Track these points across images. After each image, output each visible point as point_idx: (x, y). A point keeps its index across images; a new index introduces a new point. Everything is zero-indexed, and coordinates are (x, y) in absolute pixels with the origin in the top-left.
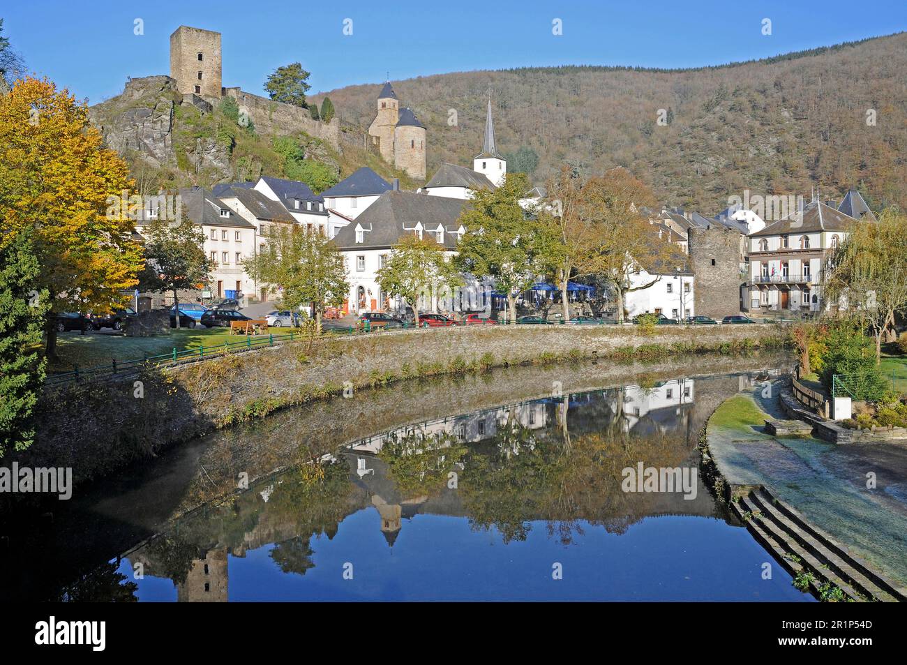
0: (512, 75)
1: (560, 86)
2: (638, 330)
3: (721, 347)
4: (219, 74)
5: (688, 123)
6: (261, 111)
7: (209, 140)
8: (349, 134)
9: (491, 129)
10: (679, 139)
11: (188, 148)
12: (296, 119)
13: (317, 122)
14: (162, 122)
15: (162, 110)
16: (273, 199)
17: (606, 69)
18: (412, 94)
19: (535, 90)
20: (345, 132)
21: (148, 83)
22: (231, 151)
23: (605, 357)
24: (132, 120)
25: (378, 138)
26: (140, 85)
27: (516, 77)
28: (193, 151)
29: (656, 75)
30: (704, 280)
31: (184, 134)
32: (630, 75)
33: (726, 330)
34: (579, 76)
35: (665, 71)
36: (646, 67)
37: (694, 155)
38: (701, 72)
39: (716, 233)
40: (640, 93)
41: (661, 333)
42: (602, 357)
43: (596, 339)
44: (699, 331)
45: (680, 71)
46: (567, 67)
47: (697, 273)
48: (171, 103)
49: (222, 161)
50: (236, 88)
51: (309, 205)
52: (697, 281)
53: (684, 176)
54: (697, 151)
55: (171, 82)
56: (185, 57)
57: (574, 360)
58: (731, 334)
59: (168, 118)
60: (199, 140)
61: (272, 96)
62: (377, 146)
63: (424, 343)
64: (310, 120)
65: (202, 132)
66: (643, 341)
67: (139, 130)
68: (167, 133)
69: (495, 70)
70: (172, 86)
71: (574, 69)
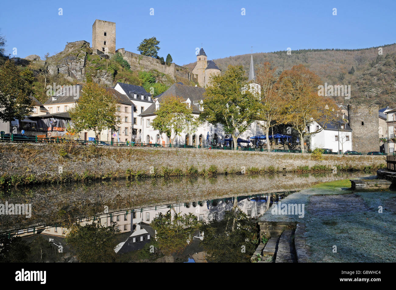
0: (275, 54)
1: (298, 59)
2: (312, 156)
3: (365, 168)
4: (114, 42)
5: (362, 73)
6: (134, 59)
7: (104, 71)
8: (180, 71)
9: (253, 69)
10: (357, 81)
11: (93, 74)
12: (152, 64)
13: (164, 66)
14: (80, 62)
15: (81, 57)
16: (122, 94)
17: (321, 50)
18: (226, 64)
19: (286, 61)
20: (178, 70)
21: (75, 44)
22: (114, 76)
23: (291, 172)
24: (66, 62)
25: (197, 75)
26: (72, 46)
27: (276, 55)
28: (95, 76)
29: (346, 52)
30: (357, 134)
31: (91, 68)
32: (333, 53)
33: (368, 159)
34: (307, 54)
35: (351, 51)
36: (341, 49)
37: (365, 88)
38: (369, 50)
39: (364, 107)
40: (338, 61)
41: (326, 159)
42: (289, 172)
43: (285, 161)
44: (350, 159)
45: (358, 50)
46: (302, 50)
47: (353, 130)
48: (85, 54)
49: (109, 81)
50: (122, 49)
51: (142, 97)
52: (353, 134)
53: (360, 98)
54: (366, 86)
55: (86, 44)
56: (97, 34)
57: (271, 172)
58: (371, 161)
59: (84, 60)
60: (98, 71)
61: (141, 53)
62: (196, 79)
63: (169, 157)
64: (160, 65)
65: (99, 67)
66: (314, 164)
67: (70, 67)
68: (82, 68)
69: (267, 52)
70: (87, 46)
71: (305, 51)
